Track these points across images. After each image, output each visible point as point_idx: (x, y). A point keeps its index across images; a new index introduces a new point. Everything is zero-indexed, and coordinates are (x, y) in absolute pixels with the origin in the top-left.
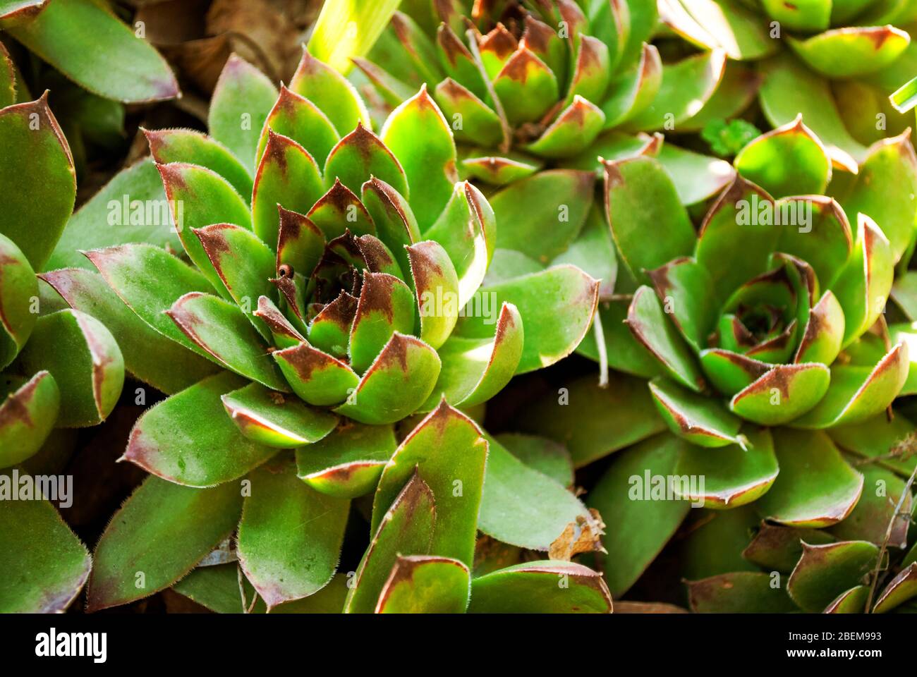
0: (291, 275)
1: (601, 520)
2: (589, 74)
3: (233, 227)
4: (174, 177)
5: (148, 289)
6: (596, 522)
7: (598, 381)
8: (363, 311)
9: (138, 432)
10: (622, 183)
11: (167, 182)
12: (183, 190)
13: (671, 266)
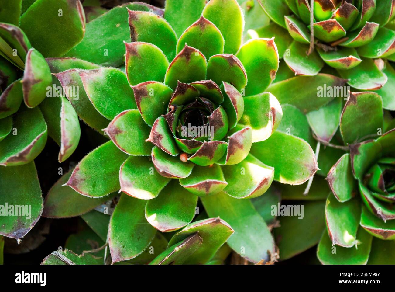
0: (174, 112)
1: (279, 254)
2: (363, 39)
3: (154, 82)
4: (132, 50)
5: (105, 94)
6: (276, 254)
7: (304, 191)
8: (199, 154)
9: (78, 169)
10: (355, 103)
11: (128, 52)
12: (135, 56)
13: (362, 144)
